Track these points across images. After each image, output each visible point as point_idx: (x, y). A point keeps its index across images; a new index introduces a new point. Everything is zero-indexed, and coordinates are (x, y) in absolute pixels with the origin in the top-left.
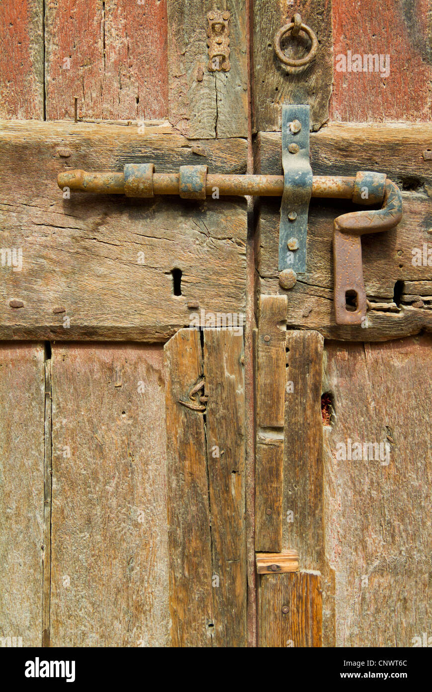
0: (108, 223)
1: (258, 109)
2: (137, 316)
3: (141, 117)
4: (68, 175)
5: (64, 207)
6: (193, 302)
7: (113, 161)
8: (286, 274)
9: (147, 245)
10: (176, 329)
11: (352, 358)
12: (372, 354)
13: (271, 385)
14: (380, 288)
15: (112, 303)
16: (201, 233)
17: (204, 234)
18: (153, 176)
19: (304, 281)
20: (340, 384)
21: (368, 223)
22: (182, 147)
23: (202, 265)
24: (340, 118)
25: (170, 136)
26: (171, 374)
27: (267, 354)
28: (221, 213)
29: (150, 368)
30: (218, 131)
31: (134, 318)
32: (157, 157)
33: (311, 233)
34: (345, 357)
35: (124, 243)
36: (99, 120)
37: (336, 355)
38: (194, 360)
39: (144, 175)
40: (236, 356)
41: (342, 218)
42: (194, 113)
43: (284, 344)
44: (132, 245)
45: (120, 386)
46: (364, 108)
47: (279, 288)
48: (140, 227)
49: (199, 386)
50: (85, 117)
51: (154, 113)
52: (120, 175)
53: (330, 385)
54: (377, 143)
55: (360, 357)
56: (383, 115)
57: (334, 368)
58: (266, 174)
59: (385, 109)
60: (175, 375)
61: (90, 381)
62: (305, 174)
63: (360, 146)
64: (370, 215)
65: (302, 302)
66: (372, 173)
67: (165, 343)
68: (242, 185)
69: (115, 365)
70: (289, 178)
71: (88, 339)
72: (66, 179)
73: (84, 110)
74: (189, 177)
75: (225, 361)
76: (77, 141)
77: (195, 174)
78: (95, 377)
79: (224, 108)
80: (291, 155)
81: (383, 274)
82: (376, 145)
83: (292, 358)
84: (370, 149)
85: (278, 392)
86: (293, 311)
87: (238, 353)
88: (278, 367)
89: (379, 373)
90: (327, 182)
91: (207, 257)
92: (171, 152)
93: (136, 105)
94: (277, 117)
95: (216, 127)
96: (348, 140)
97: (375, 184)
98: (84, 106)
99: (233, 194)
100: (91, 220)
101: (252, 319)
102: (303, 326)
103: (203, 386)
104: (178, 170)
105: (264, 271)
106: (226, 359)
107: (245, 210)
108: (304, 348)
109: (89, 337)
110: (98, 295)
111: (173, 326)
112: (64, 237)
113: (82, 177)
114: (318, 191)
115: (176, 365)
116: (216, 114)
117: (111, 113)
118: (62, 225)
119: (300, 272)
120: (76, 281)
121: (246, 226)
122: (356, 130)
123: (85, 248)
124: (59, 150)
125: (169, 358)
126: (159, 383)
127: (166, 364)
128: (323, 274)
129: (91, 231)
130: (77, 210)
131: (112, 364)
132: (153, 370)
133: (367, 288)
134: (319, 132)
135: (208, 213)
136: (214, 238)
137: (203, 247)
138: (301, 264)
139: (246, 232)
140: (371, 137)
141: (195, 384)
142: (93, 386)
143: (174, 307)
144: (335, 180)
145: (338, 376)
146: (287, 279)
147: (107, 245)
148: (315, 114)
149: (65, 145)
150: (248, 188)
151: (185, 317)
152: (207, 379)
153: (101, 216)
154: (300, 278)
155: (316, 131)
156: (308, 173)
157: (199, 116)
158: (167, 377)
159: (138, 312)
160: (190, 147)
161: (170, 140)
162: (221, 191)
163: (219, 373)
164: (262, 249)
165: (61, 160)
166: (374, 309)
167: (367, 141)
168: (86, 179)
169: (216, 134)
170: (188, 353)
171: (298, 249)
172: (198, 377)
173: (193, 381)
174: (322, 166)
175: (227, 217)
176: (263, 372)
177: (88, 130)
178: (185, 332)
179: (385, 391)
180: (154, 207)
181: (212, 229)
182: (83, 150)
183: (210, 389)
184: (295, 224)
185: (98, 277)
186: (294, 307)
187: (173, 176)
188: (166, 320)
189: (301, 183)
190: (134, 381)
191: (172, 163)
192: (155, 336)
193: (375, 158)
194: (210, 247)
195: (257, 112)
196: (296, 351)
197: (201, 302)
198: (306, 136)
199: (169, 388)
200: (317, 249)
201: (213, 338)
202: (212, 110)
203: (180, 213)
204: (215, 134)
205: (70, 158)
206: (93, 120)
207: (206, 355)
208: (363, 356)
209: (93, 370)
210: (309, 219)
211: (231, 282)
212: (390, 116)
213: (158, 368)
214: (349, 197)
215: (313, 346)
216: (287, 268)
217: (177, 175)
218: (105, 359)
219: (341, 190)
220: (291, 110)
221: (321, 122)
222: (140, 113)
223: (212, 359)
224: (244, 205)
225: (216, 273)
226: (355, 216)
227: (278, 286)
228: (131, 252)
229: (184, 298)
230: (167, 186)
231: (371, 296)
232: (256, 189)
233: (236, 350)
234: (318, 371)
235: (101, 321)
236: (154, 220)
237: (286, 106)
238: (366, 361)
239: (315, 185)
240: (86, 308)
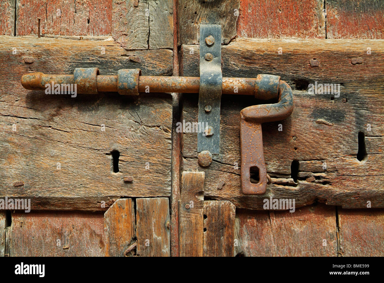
0: (61, 114)
1: (181, 27)
2: (82, 189)
3: (91, 34)
4: (29, 77)
5: (26, 102)
6: (128, 177)
7: (67, 66)
8: (203, 155)
9: (91, 131)
10: (114, 199)
11: (260, 225)
12: (276, 221)
13: (191, 245)
14: (279, 166)
15: (62, 178)
16: (136, 122)
17: (138, 122)
18: (97, 77)
19: (218, 160)
20: (250, 246)
21: (267, 113)
22: (122, 56)
23: (136, 147)
24: (247, 36)
25: (113, 48)
26: (109, 237)
27: (188, 219)
28: (151, 106)
29: (93, 233)
30: (150, 43)
31: (80, 191)
32: (102, 63)
33: (223, 122)
34: (254, 224)
35: (74, 130)
36: (57, 36)
37: (247, 222)
38: (128, 225)
39: (90, 76)
40: (162, 221)
41: (246, 109)
42: (131, 30)
43: (202, 211)
44: (80, 132)
45: (68, 248)
46: (265, 28)
47: (198, 166)
48: (86, 117)
49: (132, 247)
50: (47, 33)
51: (101, 31)
52: (71, 76)
53: (242, 247)
54: (274, 53)
55: (266, 224)
56: (280, 33)
57: (246, 233)
58: (188, 76)
59: (281, 29)
60: (113, 237)
61: (43, 244)
62: (216, 76)
63: (261, 55)
64: (268, 107)
65: (217, 177)
66: (269, 76)
67: (105, 212)
68: (167, 84)
69: (64, 231)
70: (204, 79)
71: (42, 208)
72: (28, 79)
73: (46, 28)
74: (125, 78)
75: (153, 225)
76: (39, 51)
77: (130, 75)
78: (47, 240)
79: (155, 27)
80: (207, 62)
81: (282, 155)
82: (273, 55)
83: (210, 224)
84: (269, 58)
85: (197, 251)
86: (210, 185)
87: (164, 219)
88: (197, 230)
89: (282, 237)
90: (234, 82)
91: (140, 141)
92: (113, 60)
93: (87, 25)
94: (196, 33)
95: (148, 41)
96: (252, 51)
97: (271, 84)
98: (46, 25)
99: (160, 92)
100: (48, 112)
101: (177, 192)
102: (218, 197)
103: (136, 247)
104: (117, 73)
105: (187, 152)
106: (154, 224)
107: (171, 104)
108: (219, 215)
109: (43, 207)
110: (51, 172)
111: (112, 197)
112: (26, 125)
113: (40, 78)
114: (227, 89)
115: (114, 229)
116: (148, 31)
117: (68, 31)
118: (24, 116)
119: (215, 153)
120: (33, 161)
121: (171, 117)
122: (258, 44)
123: (42, 134)
124: (25, 58)
125: (108, 223)
126: (100, 245)
127: (105, 228)
128: (234, 155)
129: (47, 121)
130: (36, 104)
131: (62, 230)
132: (95, 235)
133: (269, 166)
134: (229, 45)
135: (141, 106)
136: (146, 126)
137: (137, 133)
138: (215, 147)
139: (171, 121)
140: (269, 49)
141: (129, 245)
142: (45, 249)
143: (112, 182)
144: (240, 81)
145: (248, 240)
146: (204, 158)
147: (60, 131)
148: (225, 31)
149: (30, 54)
150: (172, 86)
151: (121, 189)
152: (139, 240)
153: (55, 109)
154: (215, 158)
155: (227, 44)
156: (219, 75)
157: (135, 33)
158: (106, 241)
159: (83, 186)
160: (128, 56)
161: (112, 50)
162: (151, 89)
163: (148, 235)
164: (184, 135)
165: (26, 66)
166: (275, 183)
167: (266, 52)
168: (44, 79)
169: (149, 46)
170: (123, 220)
171: (213, 135)
172: (131, 239)
173: (127, 242)
174: (232, 70)
175: (156, 109)
176: (185, 234)
177: (48, 43)
178: (121, 201)
179: (288, 252)
180: (98, 102)
181: (145, 119)
182: (44, 58)
183: (141, 249)
184: (211, 115)
185: (52, 157)
186: (210, 181)
187: (113, 77)
188: (106, 192)
189: (213, 83)
190: (79, 244)
191: (114, 68)
192: (97, 206)
193: (273, 64)
194: (142, 133)
195: (181, 29)
196: (212, 217)
197: (135, 177)
198: (218, 47)
199: (107, 249)
200: (229, 135)
201: (144, 206)
202: (145, 28)
203: (119, 106)
204: (147, 46)
205: (33, 64)
206: (53, 35)
207: (138, 221)
208: (268, 222)
209: (46, 235)
210: (221, 111)
211: (159, 161)
212: (285, 34)
213: (99, 233)
214: (252, 94)
215: (226, 213)
216: (204, 150)
217: (116, 76)
218: (56, 225)
219: (245, 88)
220: (207, 29)
221: (230, 37)
222: (90, 31)
223: (143, 224)
224: (170, 100)
225: (147, 154)
226: (256, 108)
227: (198, 164)
228: (79, 137)
229: (121, 174)
230: (108, 85)
231: (273, 173)
232: (178, 87)
233: (162, 216)
234: (231, 234)
235: (53, 193)
236: (98, 112)
237: (203, 25)
238: (272, 227)
239: (225, 84)
240: (41, 183)
